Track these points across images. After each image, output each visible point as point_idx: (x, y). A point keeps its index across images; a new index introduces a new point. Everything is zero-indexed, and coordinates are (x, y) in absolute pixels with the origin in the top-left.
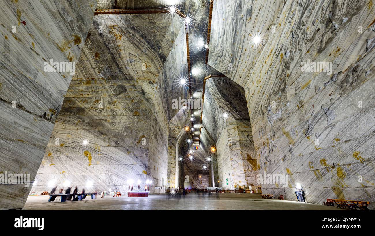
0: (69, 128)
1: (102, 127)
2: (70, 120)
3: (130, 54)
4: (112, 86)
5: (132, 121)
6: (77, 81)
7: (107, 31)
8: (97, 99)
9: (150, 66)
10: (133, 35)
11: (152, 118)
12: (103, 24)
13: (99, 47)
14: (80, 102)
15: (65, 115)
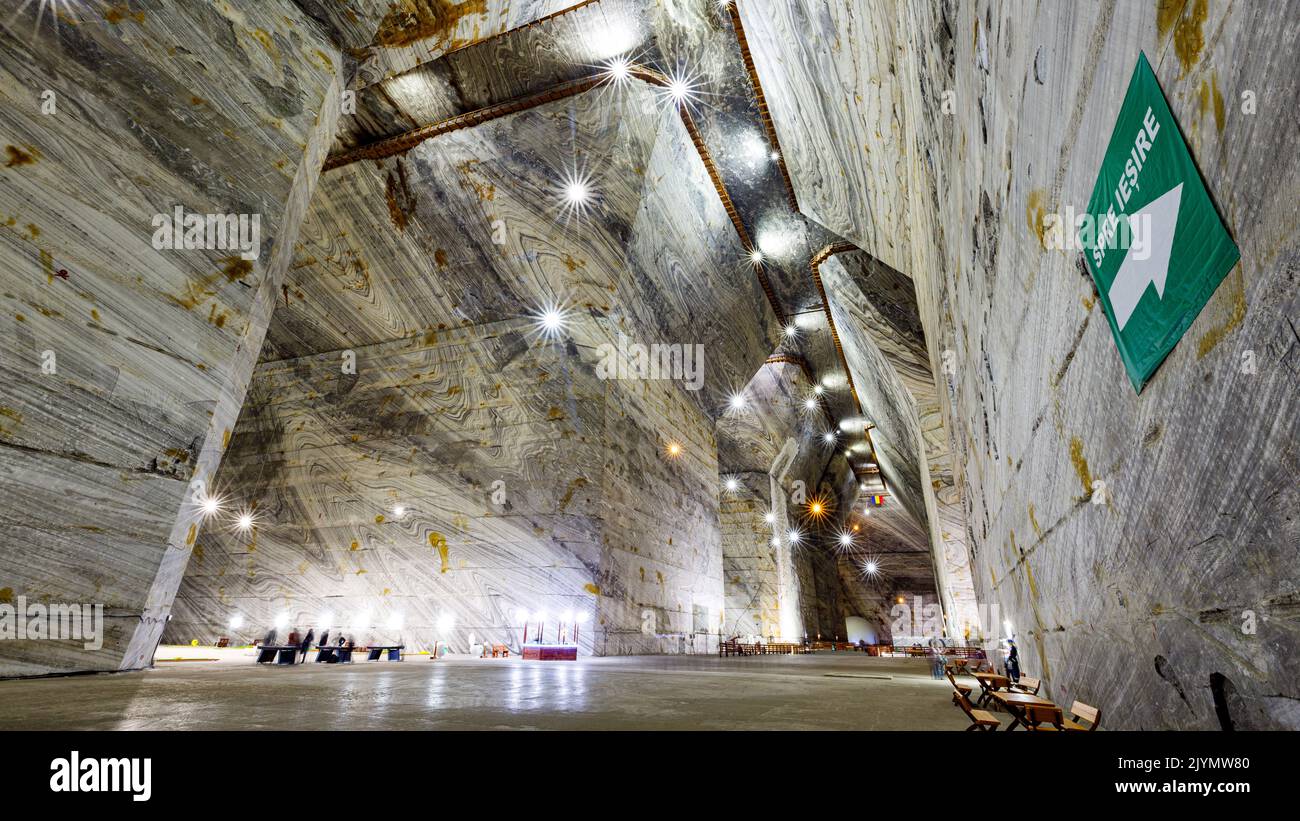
0: (393, 471)
1: (468, 464)
2: (393, 449)
3: (522, 235)
4: (489, 341)
5: (543, 438)
6: (405, 338)
7: (453, 181)
8: (453, 384)
9: (583, 263)
10: (522, 178)
11: (608, 422)
12: (442, 163)
13: (442, 233)
14: (414, 397)
15: (381, 437)
